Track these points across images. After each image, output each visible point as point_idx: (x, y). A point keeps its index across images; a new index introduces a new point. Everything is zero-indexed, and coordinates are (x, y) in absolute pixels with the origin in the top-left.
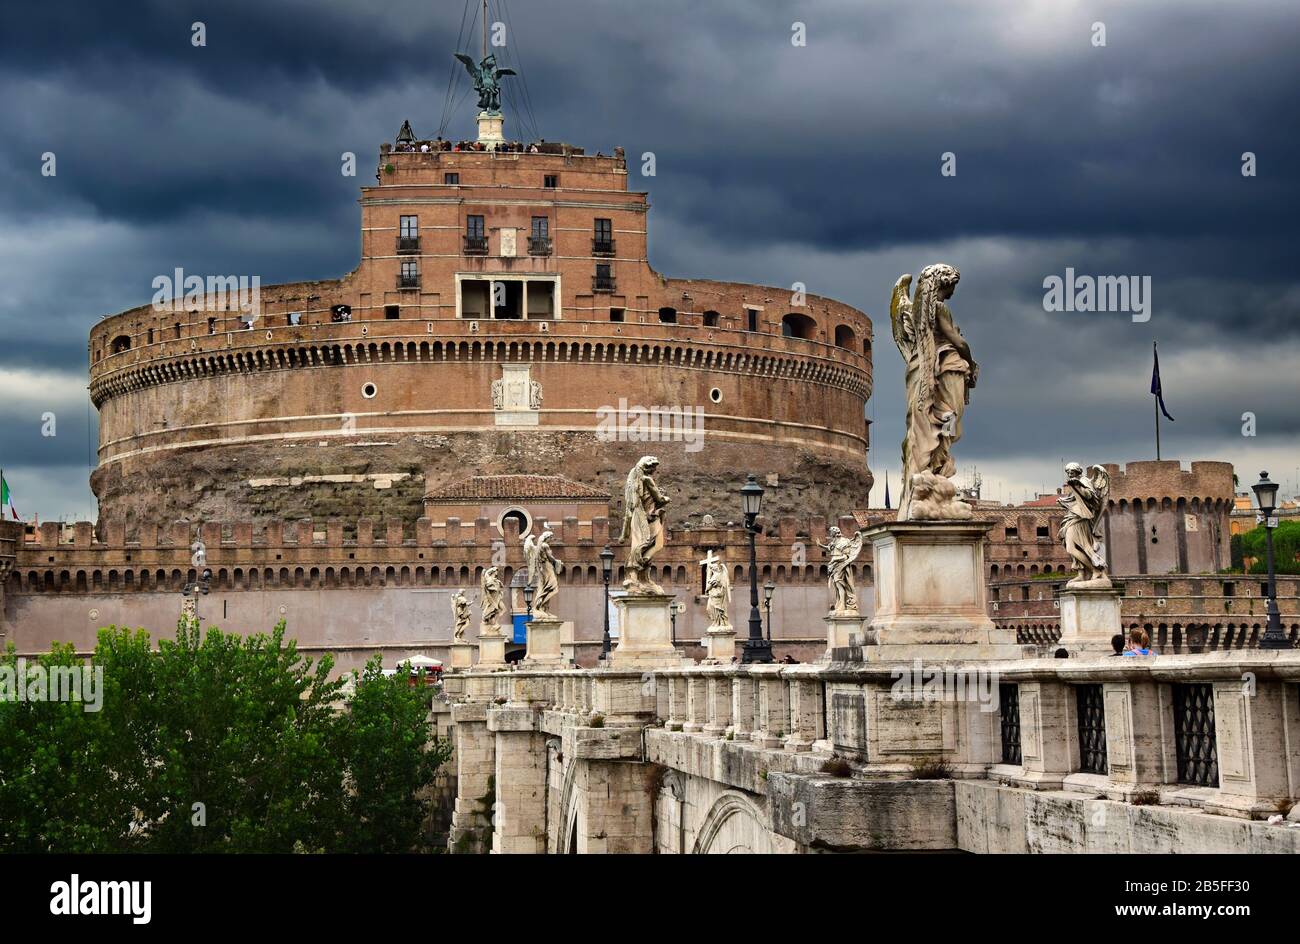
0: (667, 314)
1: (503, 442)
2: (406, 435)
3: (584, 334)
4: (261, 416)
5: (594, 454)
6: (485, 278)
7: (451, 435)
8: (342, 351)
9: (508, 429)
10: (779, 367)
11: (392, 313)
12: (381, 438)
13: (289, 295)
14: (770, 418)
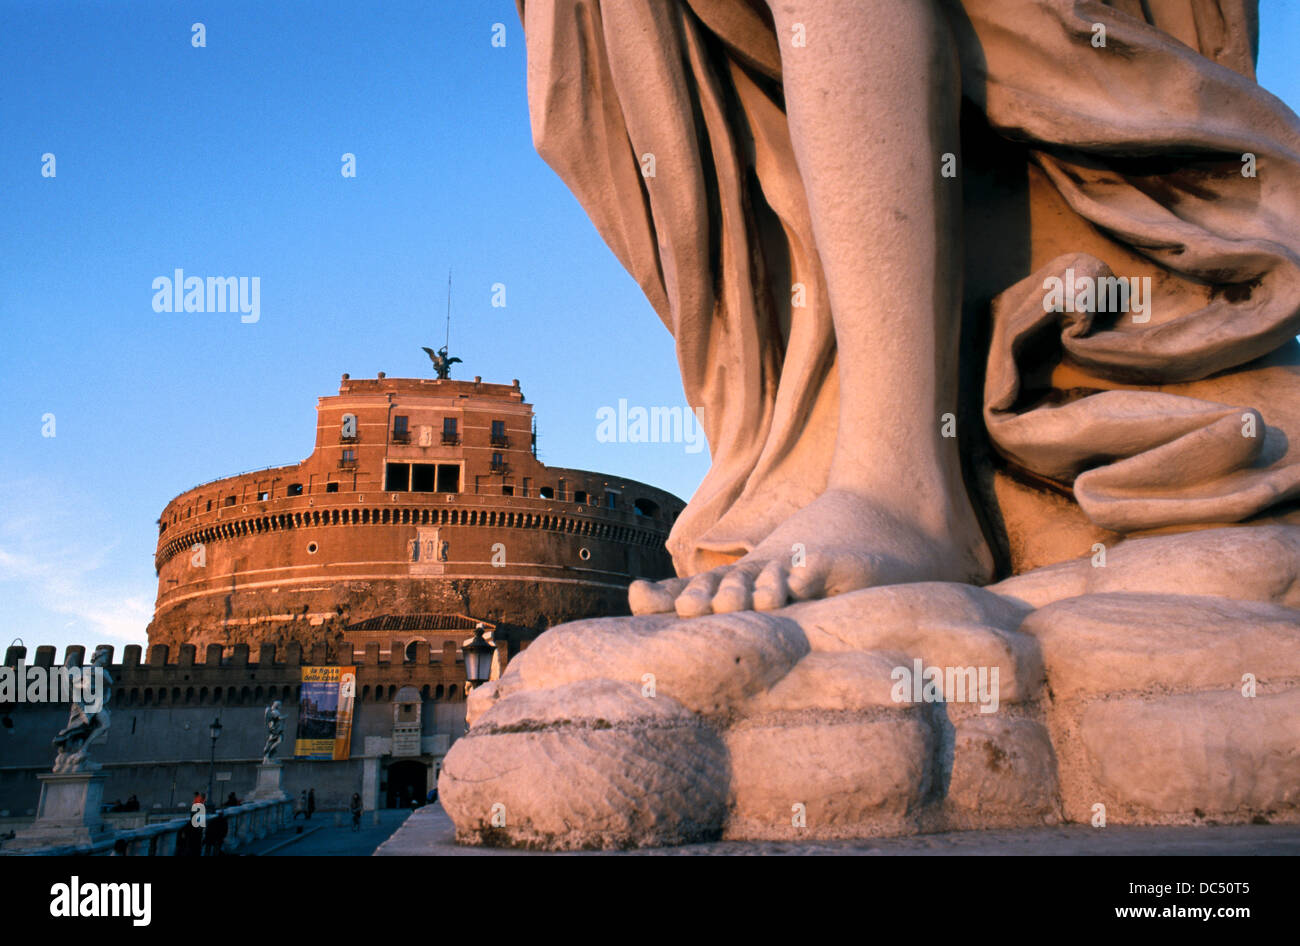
0: (547, 492)
1: (415, 588)
2: (337, 582)
3: (480, 505)
4: (236, 571)
5: (487, 596)
6: (406, 461)
7: (373, 582)
8: (294, 518)
9: (419, 577)
10: (633, 535)
11: (333, 488)
12: (319, 584)
13: (261, 479)
14: (627, 572)
